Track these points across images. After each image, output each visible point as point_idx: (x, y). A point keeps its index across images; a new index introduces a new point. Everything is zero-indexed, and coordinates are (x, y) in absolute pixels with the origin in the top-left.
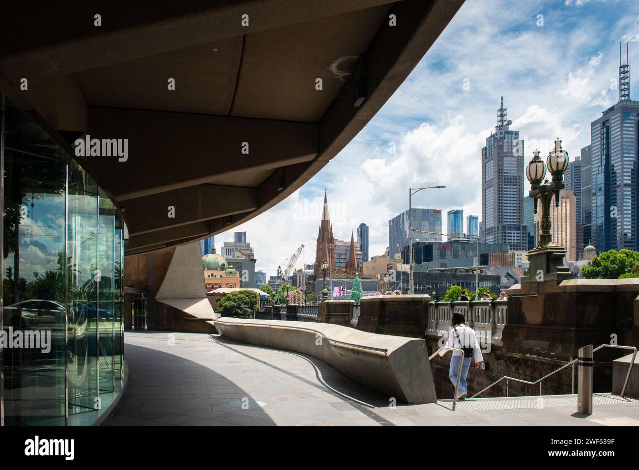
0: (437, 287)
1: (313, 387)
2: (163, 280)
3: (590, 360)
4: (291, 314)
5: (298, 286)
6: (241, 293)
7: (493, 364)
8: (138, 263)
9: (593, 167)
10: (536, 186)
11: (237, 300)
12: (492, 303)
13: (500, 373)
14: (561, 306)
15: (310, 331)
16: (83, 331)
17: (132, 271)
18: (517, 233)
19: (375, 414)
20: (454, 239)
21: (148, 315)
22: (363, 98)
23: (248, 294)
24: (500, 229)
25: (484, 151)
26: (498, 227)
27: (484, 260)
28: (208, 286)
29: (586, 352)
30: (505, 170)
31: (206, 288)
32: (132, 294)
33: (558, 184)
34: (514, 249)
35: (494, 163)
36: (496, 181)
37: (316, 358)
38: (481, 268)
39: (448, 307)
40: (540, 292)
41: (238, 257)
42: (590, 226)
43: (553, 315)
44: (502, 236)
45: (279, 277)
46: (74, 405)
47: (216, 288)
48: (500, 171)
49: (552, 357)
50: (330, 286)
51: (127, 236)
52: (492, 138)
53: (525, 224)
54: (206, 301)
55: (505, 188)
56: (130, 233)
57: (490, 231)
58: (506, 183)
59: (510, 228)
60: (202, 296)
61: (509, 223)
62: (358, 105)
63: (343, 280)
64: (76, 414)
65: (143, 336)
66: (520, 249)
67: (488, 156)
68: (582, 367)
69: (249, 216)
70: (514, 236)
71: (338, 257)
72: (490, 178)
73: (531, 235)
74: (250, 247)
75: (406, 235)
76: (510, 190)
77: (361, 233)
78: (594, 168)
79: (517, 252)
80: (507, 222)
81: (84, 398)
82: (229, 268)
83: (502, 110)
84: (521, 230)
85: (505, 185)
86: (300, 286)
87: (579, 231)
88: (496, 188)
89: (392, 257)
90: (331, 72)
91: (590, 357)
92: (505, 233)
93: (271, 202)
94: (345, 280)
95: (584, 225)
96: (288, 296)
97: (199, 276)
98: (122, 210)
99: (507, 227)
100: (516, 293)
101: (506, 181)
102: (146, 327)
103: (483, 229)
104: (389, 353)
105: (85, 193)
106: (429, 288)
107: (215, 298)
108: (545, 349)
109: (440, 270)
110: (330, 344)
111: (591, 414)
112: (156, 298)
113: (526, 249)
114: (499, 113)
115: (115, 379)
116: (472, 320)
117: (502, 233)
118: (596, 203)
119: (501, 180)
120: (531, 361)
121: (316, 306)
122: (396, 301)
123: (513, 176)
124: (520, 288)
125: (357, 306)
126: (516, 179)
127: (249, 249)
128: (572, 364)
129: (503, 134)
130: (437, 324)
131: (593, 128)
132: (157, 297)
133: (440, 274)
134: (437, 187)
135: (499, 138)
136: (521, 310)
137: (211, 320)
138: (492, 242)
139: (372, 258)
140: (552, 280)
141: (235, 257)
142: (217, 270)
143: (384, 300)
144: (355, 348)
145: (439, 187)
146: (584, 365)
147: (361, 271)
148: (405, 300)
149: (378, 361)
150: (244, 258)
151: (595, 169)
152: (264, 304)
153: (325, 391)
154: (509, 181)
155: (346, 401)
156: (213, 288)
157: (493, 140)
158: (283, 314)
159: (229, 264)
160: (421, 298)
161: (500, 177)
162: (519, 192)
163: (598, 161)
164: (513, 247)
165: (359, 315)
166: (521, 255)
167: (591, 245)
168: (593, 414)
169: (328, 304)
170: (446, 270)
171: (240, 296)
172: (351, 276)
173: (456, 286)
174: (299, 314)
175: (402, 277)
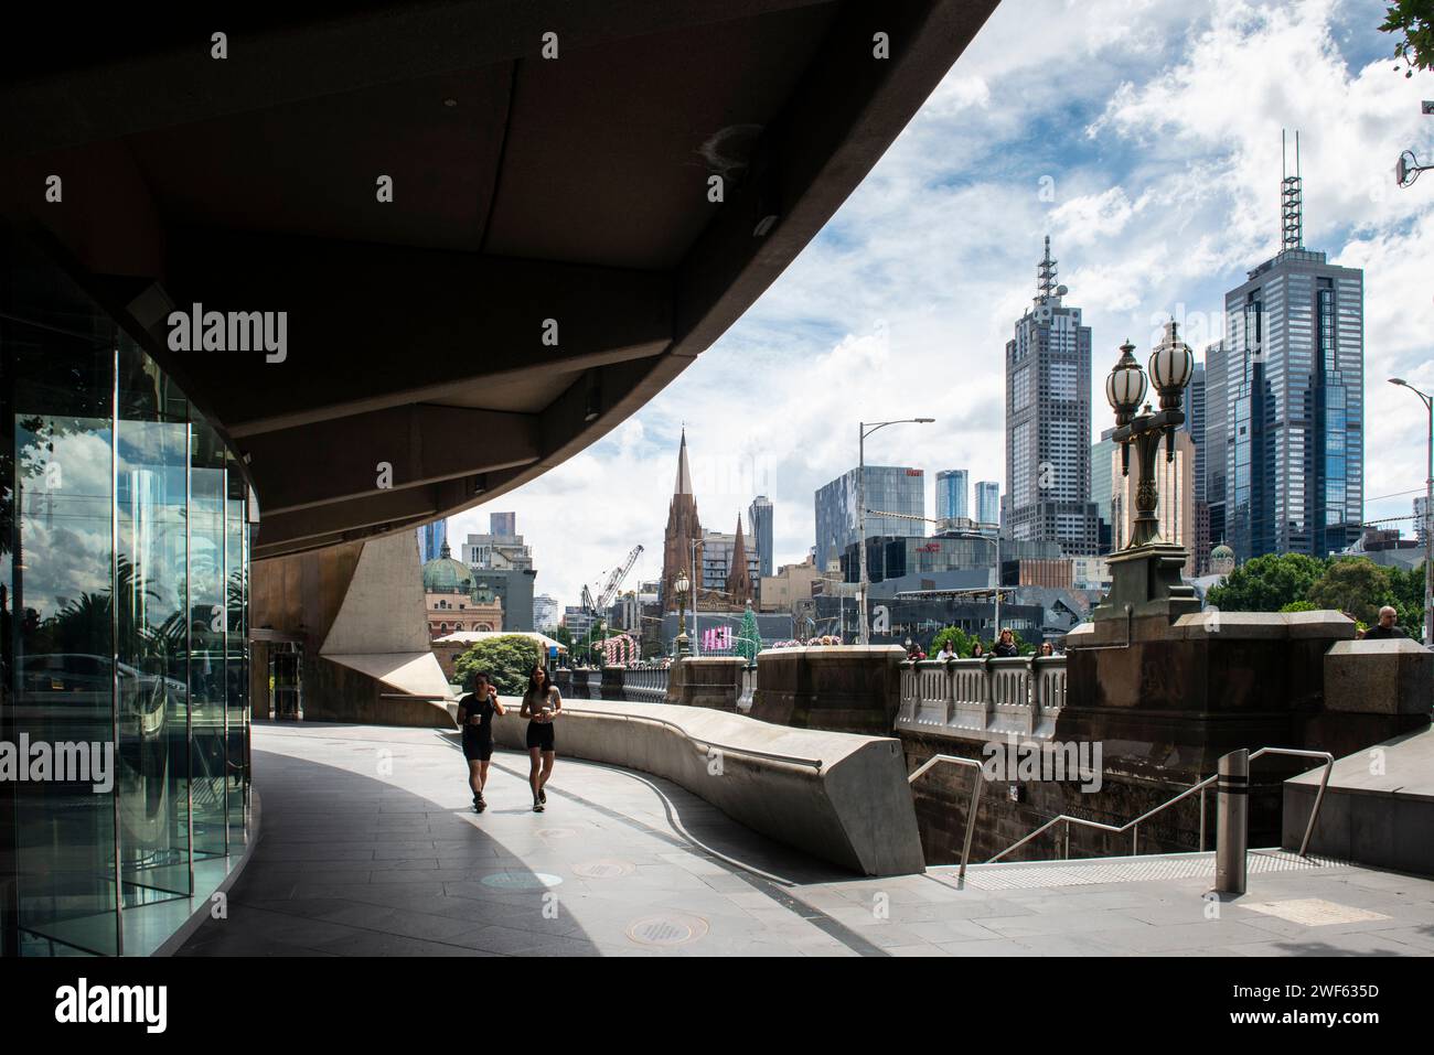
0: (913, 629)
1: (660, 841)
2: (336, 614)
3: (1243, 779)
4: (610, 687)
5: (625, 627)
6: (504, 641)
7: (1035, 790)
8: (283, 579)
9: (1230, 384)
10: (1126, 417)
11: (495, 657)
12: (1033, 662)
13: (1048, 808)
14: (1178, 669)
15: (652, 722)
16: (158, 724)
17: (270, 595)
18: (1077, 520)
19: (795, 900)
20: (949, 530)
21: (303, 687)
22: (773, 218)
23: (520, 644)
24: (1043, 511)
25: (1010, 349)
26: (1039, 506)
27: (1010, 574)
28: (433, 627)
29: (1234, 764)
30: (1053, 388)
31: (430, 630)
32: (269, 643)
33: (1171, 414)
34: (1071, 552)
35: (1031, 373)
36: (1034, 411)
37: (666, 779)
38: (1005, 591)
39: (942, 672)
40: (1135, 640)
41: (498, 566)
42: (1223, 506)
43: (1161, 688)
44: (1047, 525)
45: (585, 610)
46: (139, 885)
47: (451, 632)
48: (1043, 390)
49: (1158, 774)
50: (692, 628)
51: (255, 516)
52: (1028, 322)
53: (1093, 500)
54: (430, 657)
55: (1053, 426)
56: (262, 508)
57: (1022, 515)
58: (1055, 416)
59: (1065, 508)
60: (421, 649)
61: (1061, 499)
62: (762, 233)
63: (720, 614)
64: (144, 905)
65: (294, 734)
66: (1083, 553)
67: (1018, 359)
68: (1226, 795)
69: (524, 475)
70: (1071, 525)
71: (709, 567)
72: (1022, 405)
73: (1105, 523)
74: (525, 544)
75: (850, 521)
76: (1063, 429)
77: (758, 518)
78: (1232, 386)
79: (1076, 559)
80: (1058, 495)
81: (162, 869)
82: (479, 589)
83: (1046, 264)
84: (1086, 512)
85: (1053, 419)
86: (629, 627)
87: (1201, 516)
88: (1035, 425)
89: (822, 568)
90: (704, 159)
91: (1244, 775)
92: (1053, 519)
93: (572, 445)
94: (724, 615)
95: (1210, 503)
96: (604, 648)
97: (415, 605)
98: (245, 458)
99: (1056, 506)
100: (1085, 642)
101: (1055, 410)
102: (300, 714)
103: (1009, 509)
104: (825, 769)
105: (159, 417)
106: (899, 631)
107: (449, 654)
108: (1143, 758)
109: (922, 595)
110: (698, 750)
111: (1242, 894)
112: (321, 652)
113: (1094, 553)
114: (1042, 270)
115: (230, 827)
116: (991, 699)
117: (1047, 518)
118: (1235, 458)
119: (1043, 409)
120: (1116, 782)
121: (664, 670)
122: (833, 660)
123: (1070, 401)
124: (1092, 631)
125: (750, 669)
126: (1076, 408)
127: (521, 550)
128: (1200, 789)
129: (1050, 314)
130: (919, 706)
131: (1230, 305)
132: (325, 649)
133: (921, 602)
134: (916, 420)
135: (1040, 322)
136: (1094, 676)
137: (441, 699)
138: (1026, 537)
139: (781, 570)
140: (1160, 615)
141: (493, 565)
142: (452, 592)
143: (808, 657)
144: (753, 758)
145: (921, 421)
146: (1230, 790)
147: (758, 597)
148: (850, 657)
149: (801, 785)
150: (511, 567)
151: (1233, 390)
152: (553, 666)
153: (687, 850)
154: (1061, 410)
155: (733, 872)
156: (445, 631)
157: (1028, 327)
158: (594, 687)
159: (479, 579)
160: (886, 653)
161: (1043, 403)
162: (1082, 433)
163: (1239, 373)
164: (1068, 548)
165: (755, 689)
166: (1084, 564)
167: (1224, 544)
168: (1248, 893)
169: (689, 665)
170: (934, 595)
171: (502, 647)
172: (737, 607)
173: (953, 628)
174: (627, 687)
175: (842, 609)
